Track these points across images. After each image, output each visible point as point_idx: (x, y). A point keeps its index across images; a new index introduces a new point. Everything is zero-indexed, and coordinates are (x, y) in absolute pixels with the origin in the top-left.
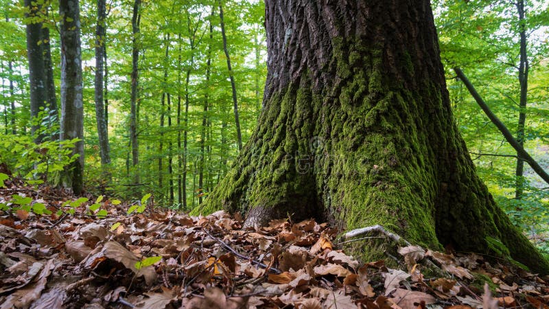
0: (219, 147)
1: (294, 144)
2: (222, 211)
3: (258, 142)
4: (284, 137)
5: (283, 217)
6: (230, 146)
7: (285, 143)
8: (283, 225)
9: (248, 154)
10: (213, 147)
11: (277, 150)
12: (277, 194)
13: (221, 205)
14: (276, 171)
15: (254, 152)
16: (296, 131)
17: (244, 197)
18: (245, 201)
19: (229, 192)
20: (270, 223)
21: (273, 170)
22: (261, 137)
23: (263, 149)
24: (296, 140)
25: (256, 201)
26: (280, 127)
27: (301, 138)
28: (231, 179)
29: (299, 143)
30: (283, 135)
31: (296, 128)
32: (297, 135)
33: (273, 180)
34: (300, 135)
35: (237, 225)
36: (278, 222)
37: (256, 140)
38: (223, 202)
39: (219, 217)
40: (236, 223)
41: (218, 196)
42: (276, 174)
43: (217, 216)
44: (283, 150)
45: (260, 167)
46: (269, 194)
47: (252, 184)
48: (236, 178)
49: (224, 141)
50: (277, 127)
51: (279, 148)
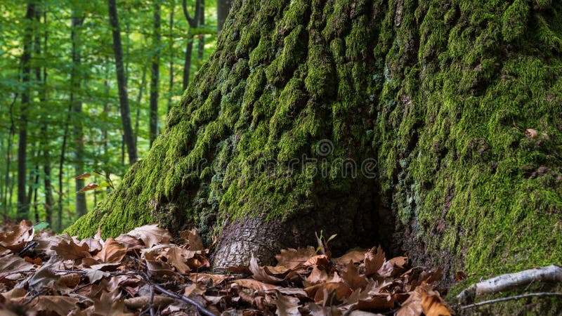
0: (65, 72)
1: (327, 74)
2: (154, 227)
3: (238, 67)
4: (304, 57)
5: (306, 243)
6: (94, 70)
7: (306, 71)
8: (312, 261)
9: (212, 94)
10: (50, 72)
11: (288, 88)
12: (290, 190)
13: (146, 211)
14: (285, 137)
15: (229, 90)
16: (334, 45)
17: (205, 196)
18: (206, 205)
19: (167, 184)
20: (278, 257)
21: (278, 136)
22: (245, 56)
23: (251, 84)
24: (333, 65)
25: (241, 204)
26: (294, 35)
27: (346, 61)
28: (171, 152)
29: (341, 74)
30: (300, 51)
31: (332, 36)
32: (336, 54)
33: (280, 156)
34: (342, 53)
35: (200, 260)
36: (296, 255)
37: (232, 62)
38: (153, 205)
39: (148, 239)
40: (196, 256)
41: (139, 191)
42: (286, 145)
43: (143, 237)
44: (301, 86)
45: (244, 127)
46: (272, 189)
47: (224, 166)
48: (184, 151)
49: (75, 56)
50: (287, 33)
51: (293, 82)
